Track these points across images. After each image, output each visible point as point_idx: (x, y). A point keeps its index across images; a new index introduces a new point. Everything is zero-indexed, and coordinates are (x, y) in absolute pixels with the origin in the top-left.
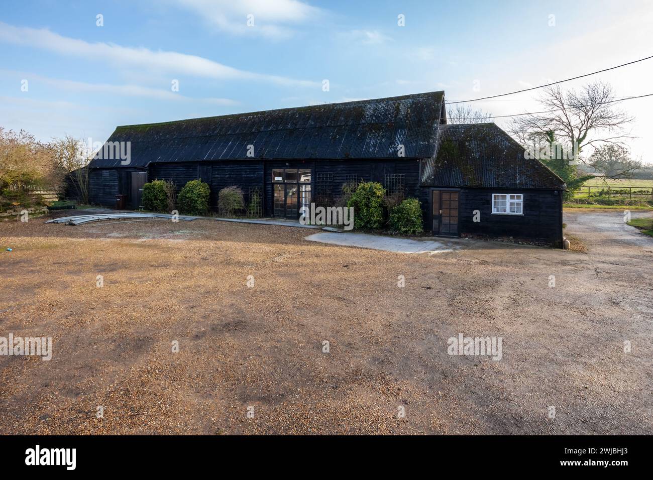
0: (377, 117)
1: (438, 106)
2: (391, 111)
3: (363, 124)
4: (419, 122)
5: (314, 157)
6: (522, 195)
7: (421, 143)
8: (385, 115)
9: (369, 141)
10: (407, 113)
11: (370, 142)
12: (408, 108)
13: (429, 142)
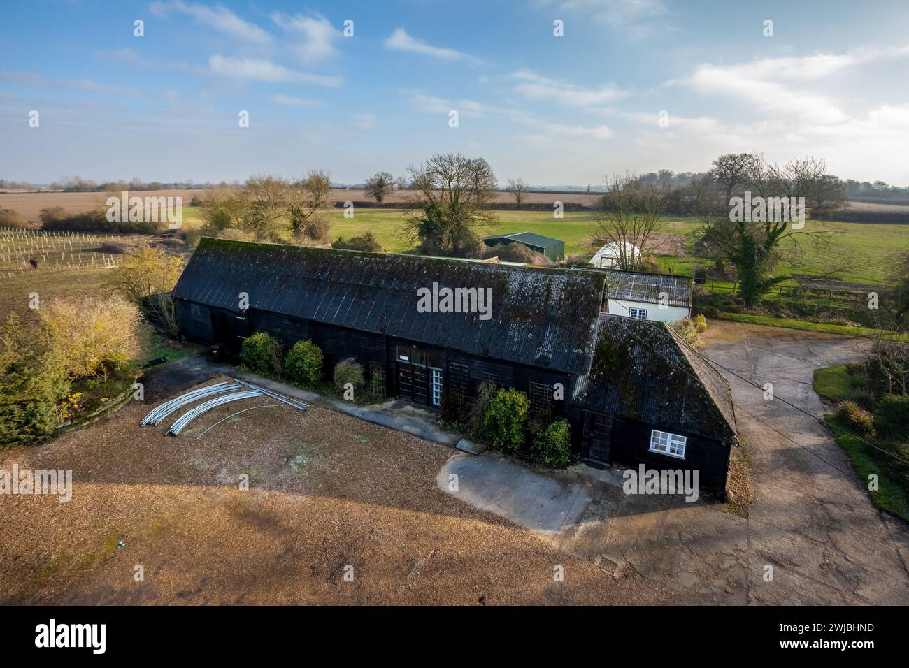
0: (524, 298)
1: (598, 295)
2: (541, 291)
3: (507, 305)
4: (574, 317)
5: (446, 345)
6: (685, 438)
7: (575, 350)
8: (533, 296)
9: (512, 333)
10: (560, 298)
11: (514, 336)
12: (562, 290)
13: (583, 350)
